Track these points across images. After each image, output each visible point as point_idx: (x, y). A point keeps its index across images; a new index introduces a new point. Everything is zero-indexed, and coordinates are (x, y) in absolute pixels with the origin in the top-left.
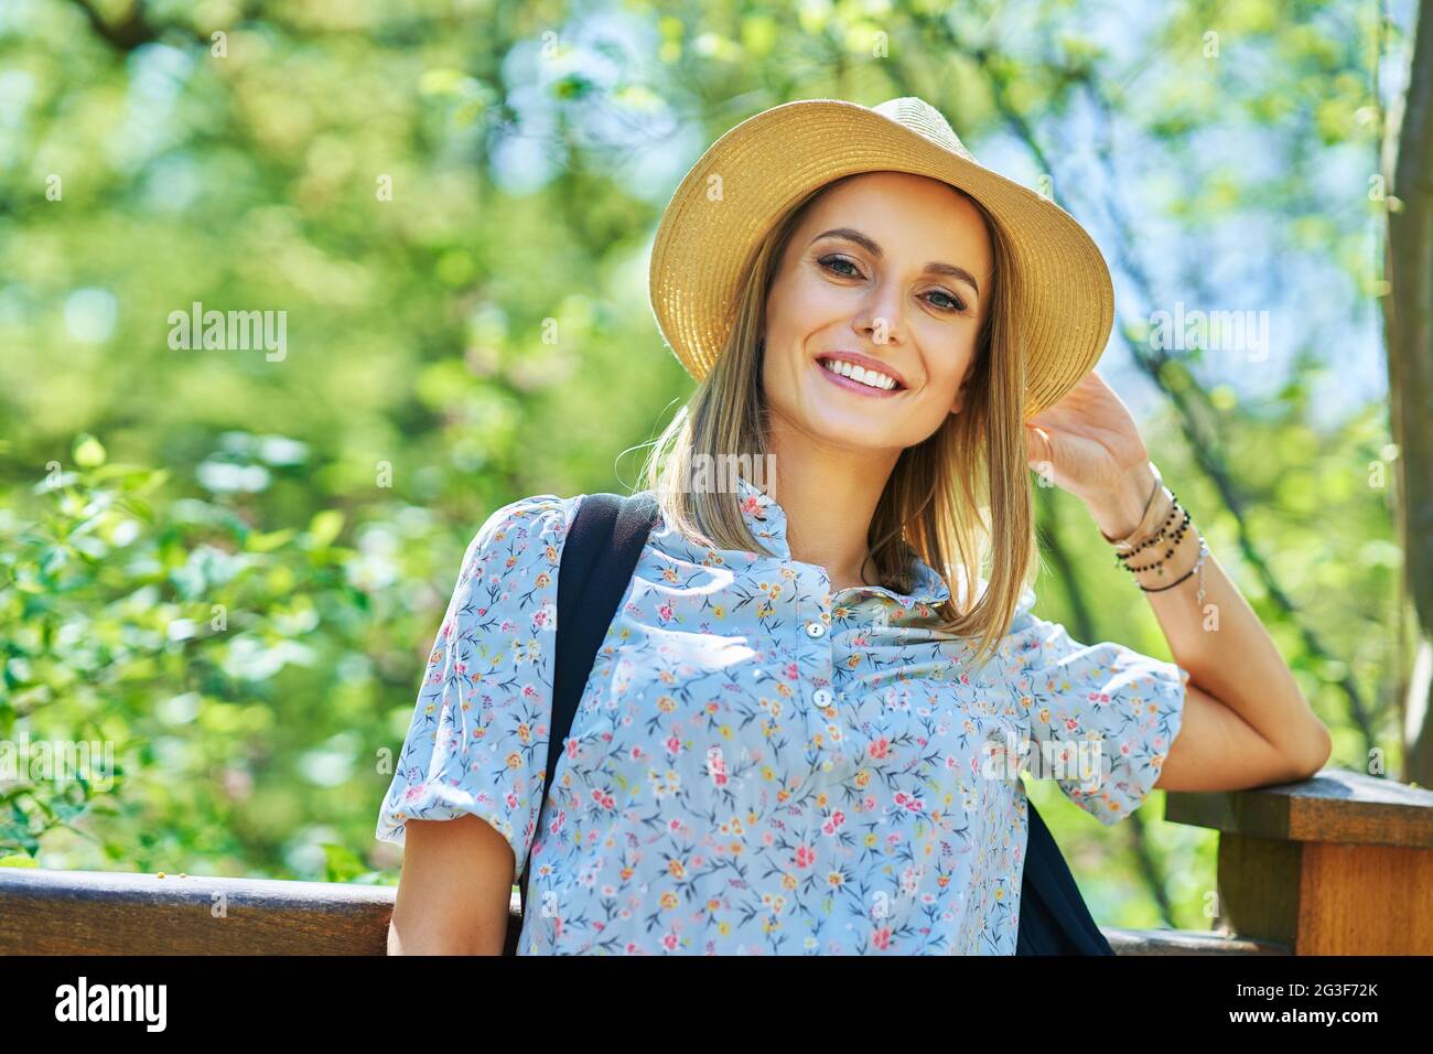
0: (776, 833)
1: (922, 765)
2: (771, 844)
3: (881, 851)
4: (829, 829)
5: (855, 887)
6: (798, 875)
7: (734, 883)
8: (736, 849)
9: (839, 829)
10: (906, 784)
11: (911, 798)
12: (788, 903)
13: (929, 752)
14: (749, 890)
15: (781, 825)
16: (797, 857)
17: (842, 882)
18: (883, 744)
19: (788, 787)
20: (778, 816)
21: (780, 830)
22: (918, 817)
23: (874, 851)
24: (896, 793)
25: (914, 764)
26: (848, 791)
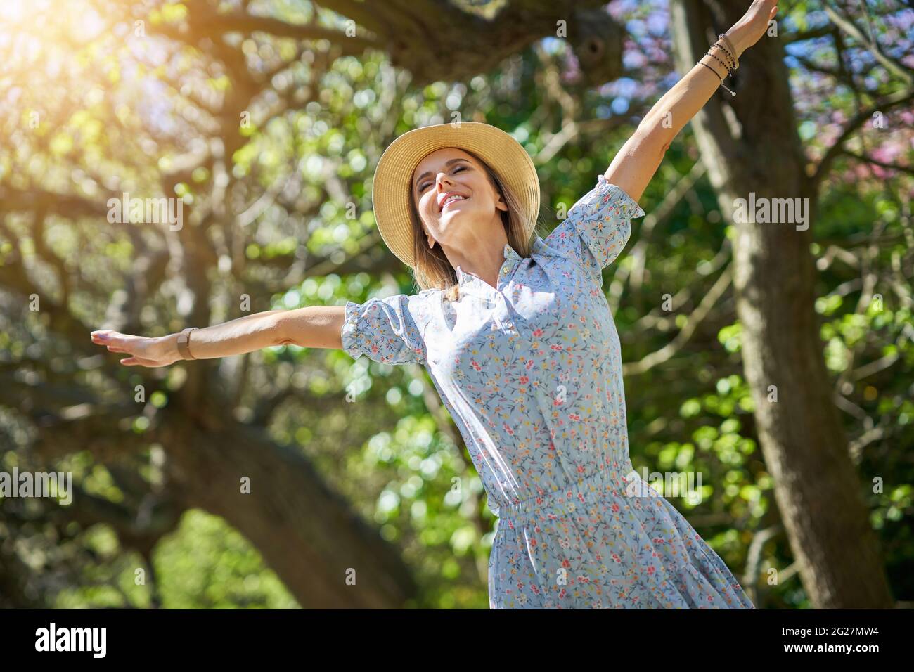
0: (510, 378)
1: (558, 332)
2: (509, 382)
3: (549, 368)
4: (528, 368)
5: (543, 385)
6: (525, 387)
7: (501, 400)
8: (496, 389)
9: (532, 366)
10: (554, 342)
11: (557, 345)
12: (525, 398)
13: (560, 326)
14: (508, 401)
15: (510, 374)
16: (521, 381)
17: (539, 384)
18: (539, 331)
19: (506, 361)
20: (507, 372)
21: (510, 376)
22: (561, 352)
23: (547, 370)
24: (550, 346)
25: (555, 333)
26: (532, 352)
